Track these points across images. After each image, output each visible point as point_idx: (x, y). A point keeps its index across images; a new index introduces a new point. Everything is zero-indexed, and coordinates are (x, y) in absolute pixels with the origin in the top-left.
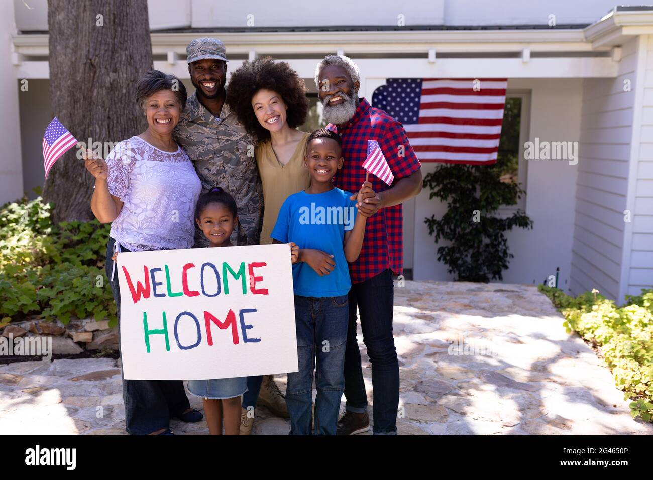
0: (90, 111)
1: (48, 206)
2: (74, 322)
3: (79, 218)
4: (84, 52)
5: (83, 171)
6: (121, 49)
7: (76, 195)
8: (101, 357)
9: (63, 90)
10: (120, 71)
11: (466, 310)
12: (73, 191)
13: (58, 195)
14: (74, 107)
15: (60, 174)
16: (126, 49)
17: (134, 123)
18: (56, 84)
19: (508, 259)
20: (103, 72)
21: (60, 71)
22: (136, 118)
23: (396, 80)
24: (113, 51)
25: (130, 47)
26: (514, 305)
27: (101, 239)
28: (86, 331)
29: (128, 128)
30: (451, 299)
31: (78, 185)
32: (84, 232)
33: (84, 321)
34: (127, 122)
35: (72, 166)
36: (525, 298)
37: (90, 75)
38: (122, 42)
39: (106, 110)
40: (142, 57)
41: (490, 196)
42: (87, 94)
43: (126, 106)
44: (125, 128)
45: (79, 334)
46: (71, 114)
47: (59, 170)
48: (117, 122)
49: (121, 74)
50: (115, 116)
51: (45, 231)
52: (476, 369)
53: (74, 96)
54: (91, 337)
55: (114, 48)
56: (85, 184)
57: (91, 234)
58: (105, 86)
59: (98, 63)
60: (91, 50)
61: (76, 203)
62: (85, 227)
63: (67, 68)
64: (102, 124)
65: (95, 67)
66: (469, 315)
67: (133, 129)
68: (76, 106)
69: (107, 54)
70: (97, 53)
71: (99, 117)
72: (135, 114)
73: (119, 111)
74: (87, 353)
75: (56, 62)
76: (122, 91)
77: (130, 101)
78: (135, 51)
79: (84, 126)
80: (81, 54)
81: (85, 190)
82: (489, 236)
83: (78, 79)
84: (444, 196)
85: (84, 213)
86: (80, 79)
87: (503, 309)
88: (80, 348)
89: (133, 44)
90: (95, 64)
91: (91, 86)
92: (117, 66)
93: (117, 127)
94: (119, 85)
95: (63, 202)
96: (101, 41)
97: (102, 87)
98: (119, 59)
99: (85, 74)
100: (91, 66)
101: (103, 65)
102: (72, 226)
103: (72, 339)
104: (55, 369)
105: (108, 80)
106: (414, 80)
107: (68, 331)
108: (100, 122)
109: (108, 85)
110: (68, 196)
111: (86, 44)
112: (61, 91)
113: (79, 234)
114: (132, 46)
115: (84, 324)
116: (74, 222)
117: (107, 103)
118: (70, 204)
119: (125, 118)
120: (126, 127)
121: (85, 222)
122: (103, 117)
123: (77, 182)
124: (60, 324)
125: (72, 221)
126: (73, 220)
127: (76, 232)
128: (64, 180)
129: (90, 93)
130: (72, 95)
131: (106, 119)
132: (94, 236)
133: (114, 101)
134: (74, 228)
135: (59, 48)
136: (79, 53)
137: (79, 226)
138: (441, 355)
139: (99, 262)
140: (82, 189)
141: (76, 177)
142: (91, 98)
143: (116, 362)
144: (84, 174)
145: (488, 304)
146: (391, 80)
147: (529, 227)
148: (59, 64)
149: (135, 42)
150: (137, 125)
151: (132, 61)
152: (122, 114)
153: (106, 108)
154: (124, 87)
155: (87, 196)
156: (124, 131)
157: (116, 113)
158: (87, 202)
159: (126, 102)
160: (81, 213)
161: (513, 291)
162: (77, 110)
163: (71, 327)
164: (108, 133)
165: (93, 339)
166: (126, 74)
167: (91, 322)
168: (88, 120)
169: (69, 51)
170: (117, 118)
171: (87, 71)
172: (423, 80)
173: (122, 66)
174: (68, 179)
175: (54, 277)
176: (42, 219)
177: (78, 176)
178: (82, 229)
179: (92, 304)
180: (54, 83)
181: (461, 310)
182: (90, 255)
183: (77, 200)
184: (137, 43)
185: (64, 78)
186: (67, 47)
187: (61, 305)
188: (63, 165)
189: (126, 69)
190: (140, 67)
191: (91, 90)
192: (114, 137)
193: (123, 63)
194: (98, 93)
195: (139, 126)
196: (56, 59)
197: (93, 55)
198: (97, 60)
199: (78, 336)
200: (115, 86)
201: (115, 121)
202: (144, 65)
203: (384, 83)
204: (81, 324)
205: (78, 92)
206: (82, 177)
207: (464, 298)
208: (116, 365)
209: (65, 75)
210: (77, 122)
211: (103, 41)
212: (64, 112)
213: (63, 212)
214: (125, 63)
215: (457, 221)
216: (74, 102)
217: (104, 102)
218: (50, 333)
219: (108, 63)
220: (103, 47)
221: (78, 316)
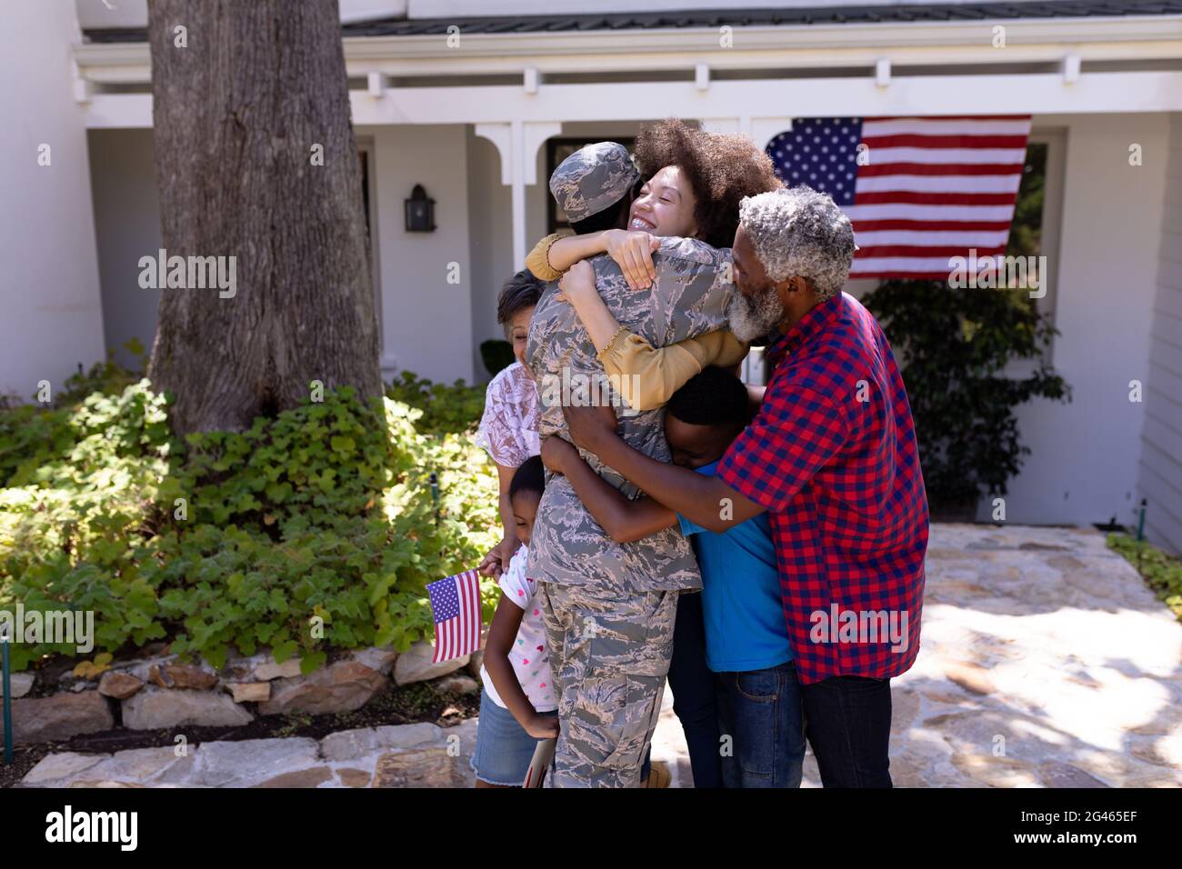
0: (237, 214)
1: (161, 400)
2: (234, 664)
3: (222, 425)
4: (222, 99)
5: (227, 331)
6: (292, 90)
7: (216, 379)
8: (289, 736)
9: (183, 172)
10: (291, 134)
11: (975, 597)
12: (210, 370)
13: (180, 378)
14: (206, 207)
15: (182, 336)
16: (301, 90)
17: (320, 235)
18: (168, 159)
19: (1020, 456)
20: (259, 137)
21: (175, 136)
22: (324, 225)
23: (809, 121)
24: (278, 96)
25: (308, 85)
26: (1069, 584)
27: (268, 469)
28: (257, 681)
29: (309, 247)
30: (942, 570)
31: (219, 359)
32: (234, 452)
33: (252, 659)
34: (308, 234)
35: (205, 320)
36: (1085, 566)
37: (235, 145)
38: (294, 76)
39: (266, 213)
40: (331, 103)
41: (991, 342)
42: (231, 182)
43: (305, 203)
44: (304, 246)
45: (244, 685)
46: (199, 219)
47: (180, 327)
48: (289, 234)
49: (293, 139)
50: (284, 223)
51: (159, 448)
52: (1033, 760)
53: (204, 184)
54: (267, 692)
55: (279, 88)
56: (231, 357)
57: (247, 457)
58: (264, 165)
59: (248, 121)
60: (236, 94)
61: (216, 395)
62: (235, 443)
63: (189, 129)
64: (260, 240)
65: (244, 129)
66: (985, 611)
67: (320, 248)
68: (209, 204)
69: (265, 103)
70: (247, 99)
71: (254, 227)
72: (322, 217)
73: (291, 214)
74: (260, 723)
75: (167, 117)
76: (296, 173)
77: (313, 193)
78: (318, 94)
79: (226, 244)
80: (216, 105)
81: (233, 369)
82: (985, 415)
83: (212, 151)
84: (896, 339)
85: (232, 414)
86: (216, 151)
87: (1047, 594)
88: (247, 714)
89: (313, 79)
90: (244, 122)
91: (236, 164)
92: (286, 124)
93: (288, 244)
94: (290, 162)
95: (191, 391)
96: (254, 77)
97: (257, 168)
98: (289, 110)
99: (224, 143)
100: (236, 127)
101: (259, 123)
102: (211, 441)
103: (232, 696)
104: (205, 766)
105: (269, 153)
106: (846, 121)
107: (222, 681)
108: (257, 237)
109: (269, 162)
110: (199, 381)
111: (225, 83)
112: (178, 174)
113: (225, 458)
114: (312, 83)
115: (253, 666)
116: (215, 432)
117: (269, 198)
118: (205, 397)
119: (304, 227)
120: (306, 243)
121: (234, 430)
122: (262, 227)
123: (217, 353)
124: (207, 669)
125: (210, 431)
126: (213, 429)
127: (218, 451)
128: (190, 349)
129: (235, 179)
130: (201, 182)
131: (268, 229)
132: (252, 461)
133: (282, 193)
134: (214, 445)
135: (171, 90)
136: (211, 101)
137: (223, 440)
138: (957, 723)
139: (266, 515)
140: (227, 366)
141: (214, 343)
142: (238, 188)
143: (321, 745)
144: (229, 338)
145: (1019, 583)
146: (801, 121)
147: (1065, 397)
148: (171, 121)
149: (318, 74)
150: (326, 239)
151: (314, 113)
152: (298, 218)
153: (268, 208)
154: (300, 165)
155: (237, 380)
156: (304, 252)
157: (286, 217)
158: (236, 392)
159: (306, 193)
160: (226, 415)
161: (1056, 548)
162: (212, 213)
163: (228, 673)
164: (272, 256)
165: (272, 695)
166: (303, 139)
167: (267, 663)
168: (233, 233)
169: (192, 96)
170: (289, 227)
171: (228, 136)
172: (863, 120)
173: (295, 123)
174: (197, 347)
175: (189, 563)
176: (152, 425)
177: (218, 343)
178: (230, 447)
179: (268, 626)
180: (165, 157)
181: (966, 598)
182: (249, 503)
183: (217, 389)
184: (322, 75)
185: (184, 149)
186: (187, 88)
187: (209, 631)
188: (187, 319)
189: (304, 130)
190: (329, 124)
191: (237, 174)
192: (284, 265)
193: (296, 117)
194: (251, 178)
195: (330, 240)
196: (168, 111)
197: (240, 105)
198: (247, 113)
199: (242, 691)
200: (284, 163)
201: (285, 234)
202: (336, 118)
203: (788, 127)
204: (248, 667)
205: (213, 177)
206: (225, 343)
207: (967, 568)
208: (321, 756)
209: (185, 143)
210: (212, 236)
211: (258, 77)
212: (186, 215)
213: (191, 411)
214: (301, 117)
215: (924, 387)
216: (206, 197)
217: (262, 197)
218: (190, 685)
219: (267, 119)
220: (257, 88)
221: (242, 650)
